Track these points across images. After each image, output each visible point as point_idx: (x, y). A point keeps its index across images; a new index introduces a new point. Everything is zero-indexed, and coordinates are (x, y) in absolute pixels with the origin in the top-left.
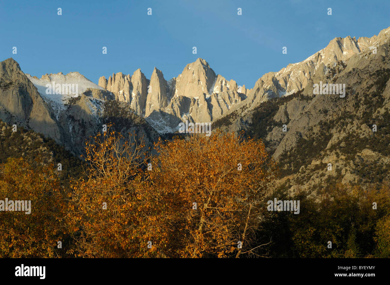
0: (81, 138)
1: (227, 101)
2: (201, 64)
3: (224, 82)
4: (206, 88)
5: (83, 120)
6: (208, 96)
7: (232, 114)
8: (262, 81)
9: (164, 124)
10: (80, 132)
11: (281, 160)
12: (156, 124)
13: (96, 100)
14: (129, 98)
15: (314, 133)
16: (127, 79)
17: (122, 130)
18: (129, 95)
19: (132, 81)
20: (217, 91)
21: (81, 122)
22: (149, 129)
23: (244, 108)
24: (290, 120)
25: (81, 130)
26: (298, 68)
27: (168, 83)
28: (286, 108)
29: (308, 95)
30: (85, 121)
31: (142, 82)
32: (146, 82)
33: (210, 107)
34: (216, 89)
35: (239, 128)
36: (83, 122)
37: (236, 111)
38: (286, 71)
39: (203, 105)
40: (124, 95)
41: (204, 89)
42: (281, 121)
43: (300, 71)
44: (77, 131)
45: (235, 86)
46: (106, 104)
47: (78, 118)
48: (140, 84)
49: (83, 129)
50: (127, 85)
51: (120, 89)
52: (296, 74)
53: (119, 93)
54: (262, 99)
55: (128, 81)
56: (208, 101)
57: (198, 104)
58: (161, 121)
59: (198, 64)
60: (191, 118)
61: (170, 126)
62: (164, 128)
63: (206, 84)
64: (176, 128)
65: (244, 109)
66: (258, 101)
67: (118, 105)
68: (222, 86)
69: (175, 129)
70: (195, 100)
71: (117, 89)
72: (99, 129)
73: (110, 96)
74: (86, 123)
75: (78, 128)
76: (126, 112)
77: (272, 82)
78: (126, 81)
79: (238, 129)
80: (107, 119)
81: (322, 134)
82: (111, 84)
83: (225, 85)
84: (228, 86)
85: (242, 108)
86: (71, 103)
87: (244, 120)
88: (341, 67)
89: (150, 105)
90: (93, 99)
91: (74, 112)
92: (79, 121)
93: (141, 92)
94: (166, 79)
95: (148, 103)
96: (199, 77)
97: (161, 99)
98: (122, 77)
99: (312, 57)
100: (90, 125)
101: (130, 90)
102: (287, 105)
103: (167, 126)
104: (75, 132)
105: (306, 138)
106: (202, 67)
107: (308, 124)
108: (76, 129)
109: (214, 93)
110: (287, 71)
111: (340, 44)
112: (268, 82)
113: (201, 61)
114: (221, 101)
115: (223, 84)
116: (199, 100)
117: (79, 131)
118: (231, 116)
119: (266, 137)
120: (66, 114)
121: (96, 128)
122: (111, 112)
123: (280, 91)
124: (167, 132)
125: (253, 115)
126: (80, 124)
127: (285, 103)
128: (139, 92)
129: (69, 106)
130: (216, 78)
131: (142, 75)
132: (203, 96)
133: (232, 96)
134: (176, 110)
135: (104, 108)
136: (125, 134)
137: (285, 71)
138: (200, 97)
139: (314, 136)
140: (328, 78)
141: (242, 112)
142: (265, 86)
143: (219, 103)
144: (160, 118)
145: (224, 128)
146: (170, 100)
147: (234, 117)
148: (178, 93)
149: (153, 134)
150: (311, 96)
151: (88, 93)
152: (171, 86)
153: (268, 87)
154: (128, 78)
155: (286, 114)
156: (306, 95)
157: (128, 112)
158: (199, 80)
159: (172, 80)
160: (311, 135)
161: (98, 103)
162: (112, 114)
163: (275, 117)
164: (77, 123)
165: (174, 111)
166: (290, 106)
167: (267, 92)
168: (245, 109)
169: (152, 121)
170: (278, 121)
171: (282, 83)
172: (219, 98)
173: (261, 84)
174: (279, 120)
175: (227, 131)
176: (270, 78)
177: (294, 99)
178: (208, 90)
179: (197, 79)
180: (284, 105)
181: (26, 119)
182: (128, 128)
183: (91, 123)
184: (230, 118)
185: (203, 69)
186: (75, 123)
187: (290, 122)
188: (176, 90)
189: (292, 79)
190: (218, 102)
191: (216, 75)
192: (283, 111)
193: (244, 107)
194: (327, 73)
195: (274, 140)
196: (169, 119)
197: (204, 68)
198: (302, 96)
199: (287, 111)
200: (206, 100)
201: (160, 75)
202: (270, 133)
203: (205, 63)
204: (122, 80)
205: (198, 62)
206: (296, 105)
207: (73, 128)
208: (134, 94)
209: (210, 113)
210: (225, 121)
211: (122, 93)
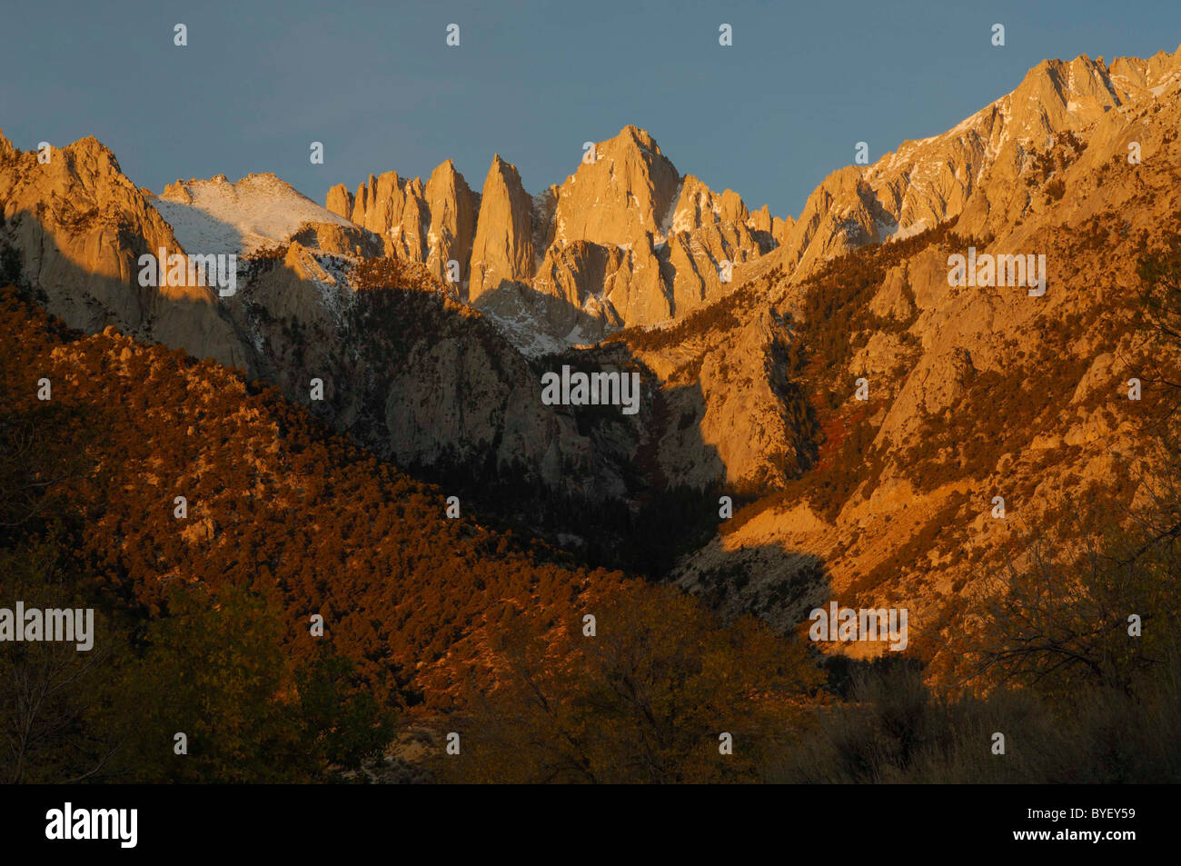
0: (291, 374)
1: (719, 254)
2: (635, 145)
3: (704, 198)
4: (651, 217)
5: (295, 318)
6: (659, 241)
7: (740, 294)
8: (828, 195)
9: (531, 327)
10: (289, 355)
11: (926, 435)
12: (507, 328)
13: (332, 258)
14: (418, 248)
15: (1021, 355)
16: (413, 192)
17: (415, 348)
18: (418, 240)
19: (428, 197)
20: (684, 224)
21: (289, 325)
22: (496, 345)
23: (773, 276)
24: (921, 311)
25: (290, 351)
26: (932, 152)
27: (536, 204)
28: (906, 274)
29: (972, 236)
30: (301, 324)
31: (458, 198)
32: (468, 201)
33: (666, 273)
34: (681, 220)
35: (768, 338)
36: (295, 325)
37: (752, 285)
38: (895, 163)
39: (646, 267)
40: (403, 241)
41: (645, 220)
42: (892, 316)
43: (940, 164)
44: (278, 353)
45: (739, 208)
46: (363, 271)
47: (282, 314)
48: (452, 207)
49: (295, 346)
50: (412, 211)
51: (391, 221)
52: (927, 172)
53: (390, 233)
54: (827, 248)
55: (417, 199)
56: (661, 254)
57: (631, 266)
58: (524, 319)
59: (626, 145)
60: (612, 307)
61: (549, 335)
62: (533, 338)
63: (652, 203)
64: (566, 339)
65: (774, 279)
66: (818, 255)
67: (398, 274)
68: (698, 211)
69: (566, 342)
70: (620, 254)
71: (382, 221)
72: (344, 347)
73: (371, 244)
74: (304, 327)
75: (282, 343)
76: (425, 295)
77: (857, 198)
78: (410, 198)
79: (766, 341)
80: (367, 315)
81: (1047, 356)
82: (365, 207)
83: (709, 205)
84: (717, 209)
85: (768, 277)
86: (256, 269)
87: (781, 311)
88: (1069, 151)
89: (483, 269)
90: (324, 256)
91: (266, 297)
92: (284, 321)
93: (454, 232)
94: (527, 191)
95: (476, 262)
96: (629, 185)
97: (516, 250)
98: (396, 187)
99: (974, 121)
100: (317, 334)
101: (423, 223)
102: (910, 266)
103: (541, 334)
104: (272, 354)
105: (999, 367)
106: (637, 151)
107: (990, 324)
108: (274, 348)
109: (677, 230)
110: (898, 164)
111: (1056, 77)
112: (844, 198)
113: (633, 134)
114: (700, 254)
115: (702, 204)
116: (634, 254)
117: (283, 353)
118: (737, 302)
119: (849, 364)
120: (244, 302)
121: (337, 343)
123: (883, 224)
124: (543, 350)
125: (808, 297)
126: (285, 331)
127: (903, 261)
128: (448, 230)
129: (250, 278)
130: (679, 186)
131: (458, 179)
132: (644, 242)
133: (732, 239)
134: (564, 283)
135: (359, 283)
136: (425, 359)
137: (891, 164)
138: (635, 243)
139: (1023, 362)
140: (1031, 182)
141: (769, 288)
142: (835, 208)
143: (693, 262)
144: (521, 309)
145: (715, 337)
146: (542, 254)
147: (745, 304)
148: (565, 236)
149: (510, 358)
150: (981, 238)
151: (306, 237)
152: (543, 212)
153: (846, 213)
154: (416, 189)
155: (907, 293)
156: (966, 236)
157: (430, 292)
158: (629, 193)
159: (548, 193)
160: (1014, 360)
161: (338, 268)
162: (381, 302)
163: (872, 302)
164: (279, 329)
165: (558, 286)
166: (918, 268)
167: (843, 226)
168: (778, 280)
169: (497, 318)
170: (882, 316)
171: (885, 199)
172: (695, 245)
173: (824, 204)
174: (886, 312)
175: (729, 347)
176: (850, 185)
177: (931, 248)
178: (658, 220)
179: (623, 189)
180: (899, 265)
181: (142, 320)
182: (434, 341)
183: (321, 327)
184: (733, 306)
185: (640, 158)
186: (273, 328)
187: (921, 316)
188: (561, 225)
189: (917, 186)
190: (690, 256)
191: (681, 176)
192: (899, 284)
193: (773, 273)
194: (1026, 167)
195: (874, 373)
196: (545, 311)
197: (645, 156)
198: (954, 238)
199: (910, 283)
200: (654, 251)
201: (512, 179)
202: (861, 351)
203: (646, 141)
204: (398, 195)
205: (625, 138)
206: (937, 266)
207: (267, 343)
208: (433, 238)
209: (669, 291)
210: (719, 317)
211: (399, 235)
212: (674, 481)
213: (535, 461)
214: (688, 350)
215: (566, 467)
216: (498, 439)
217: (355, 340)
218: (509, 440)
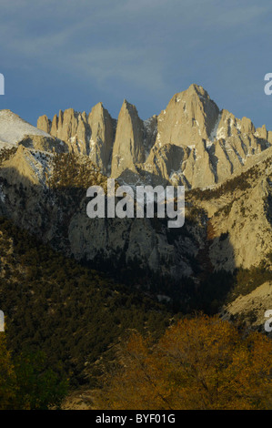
1: (240, 150)
2: (196, 94)
3: (232, 122)
4: (205, 132)
5: (21, 184)
6: (209, 144)
7: (250, 171)
10: (18, 204)
13: (40, 153)
14: (85, 148)
16: (82, 119)
18: (85, 145)
19: (90, 122)
20: (222, 135)
21: (18, 188)
23: (268, 162)
25: (19, 201)
27: (145, 125)
31: (105, 122)
32: (111, 124)
33: (213, 161)
34: (220, 133)
35: (266, 193)
36: (21, 188)
37: (257, 166)
39: (203, 157)
40: (77, 144)
41: (202, 133)
44: (13, 202)
45: (250, 126)
46: (56, 160)
47: (14, 182)
48: (102, 126)
49: (22, 199)
50: (82, 129)
51: (71, 134)
53: (70, 140)
55: (84, 123)
56: (210, 151)
57: (195, 157)
58: (139, 184)
59: (192, 94)
60: (185, 178)
63: (205, 124)
67: (74, 161)
68: (229, 128)
70: (189, 151)
71: (66, 134)
72: (46, 199)
73: (60, 146)
74: (26, 189)
75: (15, 197)
76: (89, 172)
78: (81, 122)
79: (264, 195)
80: (58, 182)
82: (57, 127)
83: (235, 125)
84: (239, 127)
85: (265, 162)
89: (118, 159)
90: (36, 152)
91: (6, 174)
92: (15, 186)
93: (103, 139)
94: (141, 118)
95: (115, 155)
96: (194, 115)
97: (135, 149)
98: (73, 117)
100: (33, 192)
101: (87, 135)
104: (9, 203)
106: (198, 97)
108: (10, 199)
109: (218, 138)
113: (195, 88)
114: (230, 150)
115: (231, 125)
116: (196, 151)
117: (15, 202)
118: (249, 175)
121: (43, 197)
122: (65, 171)
126: (16, 191)
128: (100, 138)
130: (219, 115)
131: (105, 112)
132: (201, 144)
133: (247, 142)
134: (160, 165)
135: (54, 166)
138: (197, 145)
141: (266, 168)
143: (226, 154)
144: (138, 179)
145: (238, 193)
146: (149, 150)
147: (253, 176)
148: (160, 141)
151: (27, 142)
152: (149, 129)
154: (84, 117)
157: (91, 170)
158: (194, 119)
159: (152, 120)
161: (43, 158)
162: (66, 176)
164: (13, 190)
165: (157, 167)
169: (125, 184)
172: (227, 146)
175: (245, 198)
178: (209, 135)
179: (190, 117)
183: (35, 189)
184: (247, 177)
185: (199, 101)
186: (10, 189)
188: (158, 135)
190: (225, 152)
191: (220, 110)
193: (268, 160)
196: (150, 180)
197: (201, 100)
200: (207, 149)
201: (133, 112)
203: (202, 93)
204: (74, 121)
205: (191, 91)
207: (7, 197)
208: (93, 143)
209: (214, 169)
210: (240, 183)
211: (75, 141)
212: (217, 268)
213: (145, 258)
214: (224, 200)
215: (162, 261)
216: (126, 246)
217: (52, 196)
218: (132, 246)
